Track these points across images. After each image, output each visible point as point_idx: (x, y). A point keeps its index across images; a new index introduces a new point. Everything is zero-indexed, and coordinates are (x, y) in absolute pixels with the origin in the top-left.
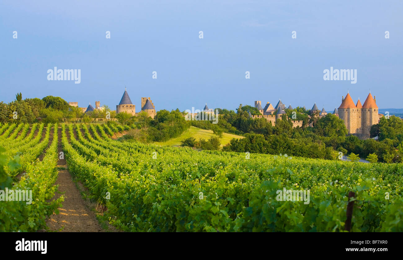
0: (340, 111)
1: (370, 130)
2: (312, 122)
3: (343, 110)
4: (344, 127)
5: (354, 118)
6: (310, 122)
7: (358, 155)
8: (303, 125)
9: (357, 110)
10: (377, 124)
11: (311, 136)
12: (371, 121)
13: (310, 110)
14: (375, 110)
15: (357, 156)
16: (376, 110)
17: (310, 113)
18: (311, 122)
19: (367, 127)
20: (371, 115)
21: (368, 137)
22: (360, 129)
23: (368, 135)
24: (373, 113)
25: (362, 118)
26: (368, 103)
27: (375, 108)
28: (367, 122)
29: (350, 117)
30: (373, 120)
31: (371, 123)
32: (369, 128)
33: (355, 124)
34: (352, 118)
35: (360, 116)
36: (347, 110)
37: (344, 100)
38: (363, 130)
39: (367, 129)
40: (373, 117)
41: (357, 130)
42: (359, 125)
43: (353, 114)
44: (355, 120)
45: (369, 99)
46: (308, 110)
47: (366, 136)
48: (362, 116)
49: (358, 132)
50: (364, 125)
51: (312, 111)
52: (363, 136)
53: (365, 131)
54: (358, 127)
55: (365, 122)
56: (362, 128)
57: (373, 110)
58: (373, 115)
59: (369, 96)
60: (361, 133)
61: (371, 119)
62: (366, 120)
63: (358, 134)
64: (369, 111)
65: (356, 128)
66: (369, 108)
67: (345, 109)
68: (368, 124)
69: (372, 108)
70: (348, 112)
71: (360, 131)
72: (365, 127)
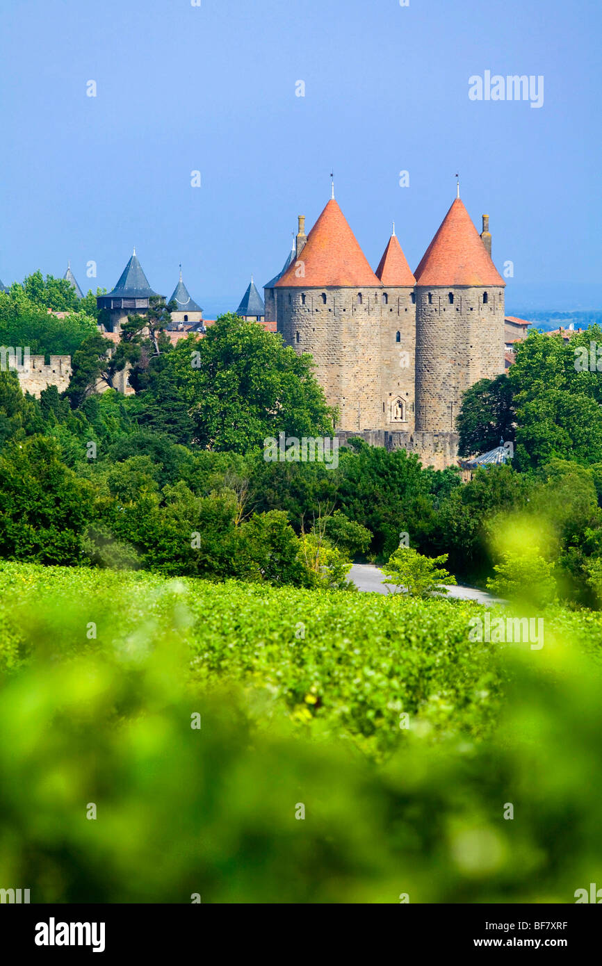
0: (286, 299)
1: (457, 412)
2: (128, 366)
3: (304, 296)
4: (314, 396)
5: (363, 341)
6: (115, 367)
7: (443, 558)
8: (76, 380)
9: (380, 298)
10: (502, 378)
11: (142, 446)
12: (463, 362)
13: (102, 294)
14: (485, 295)
15: (439, 566)
16: (490, 296)
17: (106, 309)
19: (438, 391)
20: (463, 326)
21: (448, 449)
22: (400, 406)
23: (448, 439)
24: (475, 312)
25: (410, 338)
26: (447, 257)
27: (489, 284)
28: (443, 366)
29: (344, 338)
30: (475, 353)
31: (464, 370)
32: (452, 400)
33: (371, 378)
34: (352, 344)
35: (399, 333)
36: (324, 295)
37: (308, 240)
38: (418, 407)
39: (442, 407)
40: (477, 336)
41: (381, 411)
42: (396, 384)
43: (360, 321)
44: (373, 352)
45: (451, 233)
46: (95, 295)
47: (432, 447)
48: (413, 331)
49: (388, 420)
50: (425, 385)
51: (118, 299)
52: (420, 444)
53: (430, 416)
54: (388, 393)
55: (431, 368)
56: (410, 400)
57: (474, 295)
58: (473, 326)
59: (451, 217)
60: (405, 428)
61: (462, 347)
62: (437, 351)
63: (386, 433)
64: (452, 302)
65: (378, 402)
66: (451, 287)
67: (315, 291)
68: (443, 375)
69: (472, 284)
70: (332, 308)
71: (399, 416)
72: (427, 395)
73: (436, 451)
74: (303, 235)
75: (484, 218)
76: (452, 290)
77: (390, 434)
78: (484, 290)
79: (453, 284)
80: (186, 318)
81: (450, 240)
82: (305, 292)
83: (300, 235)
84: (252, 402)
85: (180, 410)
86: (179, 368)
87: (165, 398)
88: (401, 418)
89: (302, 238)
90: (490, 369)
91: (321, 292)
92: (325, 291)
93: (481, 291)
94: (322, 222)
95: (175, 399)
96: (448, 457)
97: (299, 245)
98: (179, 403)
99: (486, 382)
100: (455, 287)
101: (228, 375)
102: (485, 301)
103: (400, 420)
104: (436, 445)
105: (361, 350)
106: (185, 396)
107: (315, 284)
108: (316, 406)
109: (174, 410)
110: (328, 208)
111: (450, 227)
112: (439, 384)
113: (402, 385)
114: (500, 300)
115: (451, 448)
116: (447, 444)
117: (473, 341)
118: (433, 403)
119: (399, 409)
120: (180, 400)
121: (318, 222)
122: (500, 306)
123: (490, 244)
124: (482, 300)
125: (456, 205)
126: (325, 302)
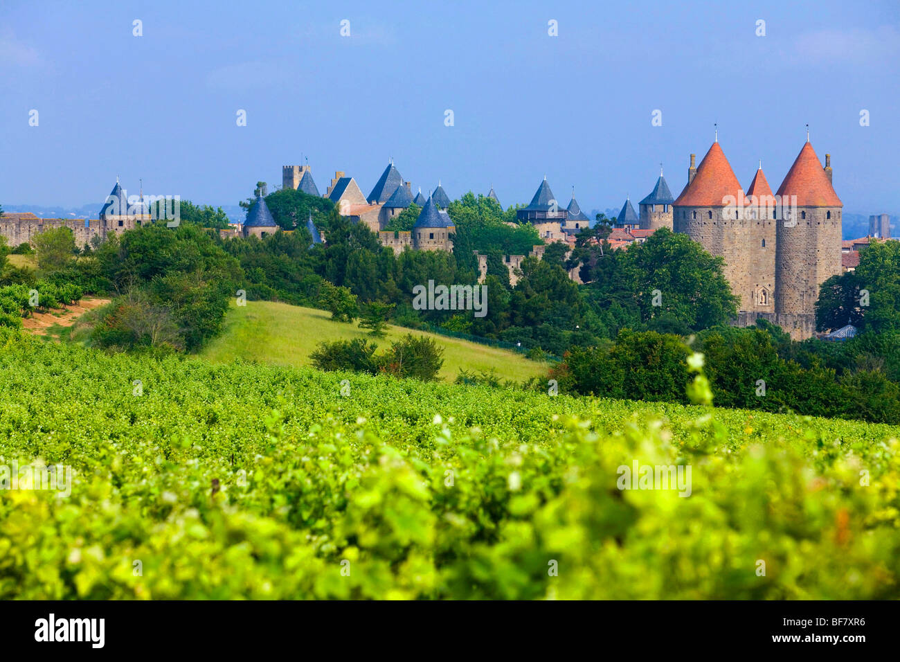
0: (681, 214)
1: (808, 298)
2: (580, 264)
3: (695, 213)
4: (723, 288)
5: (738, 246)
10: (848, 275)
12: (812, 262)
14: (829, 213)
16: (832, 214)
17: (524, 219)
18: (576, 265)
19: (793, 283)
20: (812, 235)
21: (804, 326)
22: (765, 294)
23: (804, 319)
24: (821, 225)
25: (772, 245)
26: (800, 185)
27: (832, 205)
28: (798, 265)
29: (725, 243)
30: (821, 255)
31: (813, 268)
32: (804, 290)
33: (744, 273)
34: (731, 248)
35: (764, 241)
36: (710, 213)
37: (697, 171)
38: (778, 296)
39: (796, 295)
40: (823, 244)
41: (750, 297)
42: (761, 278)
43: (736, 231)
44: (745, 254)
45: (804, 168)
46: (514, 208)
47: (792, 324)
48: (774, 238)
49: (756, 304)
50: (783, 279)
51: (533, 212)
52: (783, 322)
53: (786, 302)
54: (755, 284)
55: (789, 268)
56: (771, 290)
57: (821, 213)
58: (820, 235)
59: (804, 155)
60: (768, 310)
61: (811, 251)
62: (793, 254)
63: (758, 314)
64: (804, 218)
65: (749, 291)
66: (804, 207)
67: (704, 209)
68: (797, 272)
69: (820, 204)
70: (716, 222)
71: (764, 301)
72: (785, 286)
73: (795, 327)
74: (695, 167)
75: (827, 157)
76: (804, 209)
77: (761, 314)
78: (828, 209)
79: (805, 204)
80: (577, 225)
81: (802, 172)
82: (696, 210)
83: (692, 168)
84: (680, 291)
85: (628, 297)
86: (626, 266)
87: (617, 289)
88: (765, 303)
89: (693, 171)
90: (832, 267)
91: (708, 210)
92: (711, 209)
93: (825, 211)
94: (709, 159)
95: (623, 289)
96: (804, 332)
97: (691, 176)
98: (627, 292)
99: (837, 277)
100: (806, 207)
101: (663, 272)
102: (829, 217)
103: (764, 304)
104: (795, 323)
105: (737, 253)
106: (631, 288)
107: (704, 204)
108: (726, 295)
109: (624, 297)
110: (713, 148)
111: (802, 163)
112: (794, 278)
113: (766, 278)
114: (839, 217)
115: (807, 325)
116: (804, 323)
117: (820, 246)
118: (789, 291)
119: (764, 296)
120: (628, 291)
121: (704, 159)
122: (839, 221)
123: (831, 175)
124: (826, 216)
125: (807, 147)
126: (711, 218)
